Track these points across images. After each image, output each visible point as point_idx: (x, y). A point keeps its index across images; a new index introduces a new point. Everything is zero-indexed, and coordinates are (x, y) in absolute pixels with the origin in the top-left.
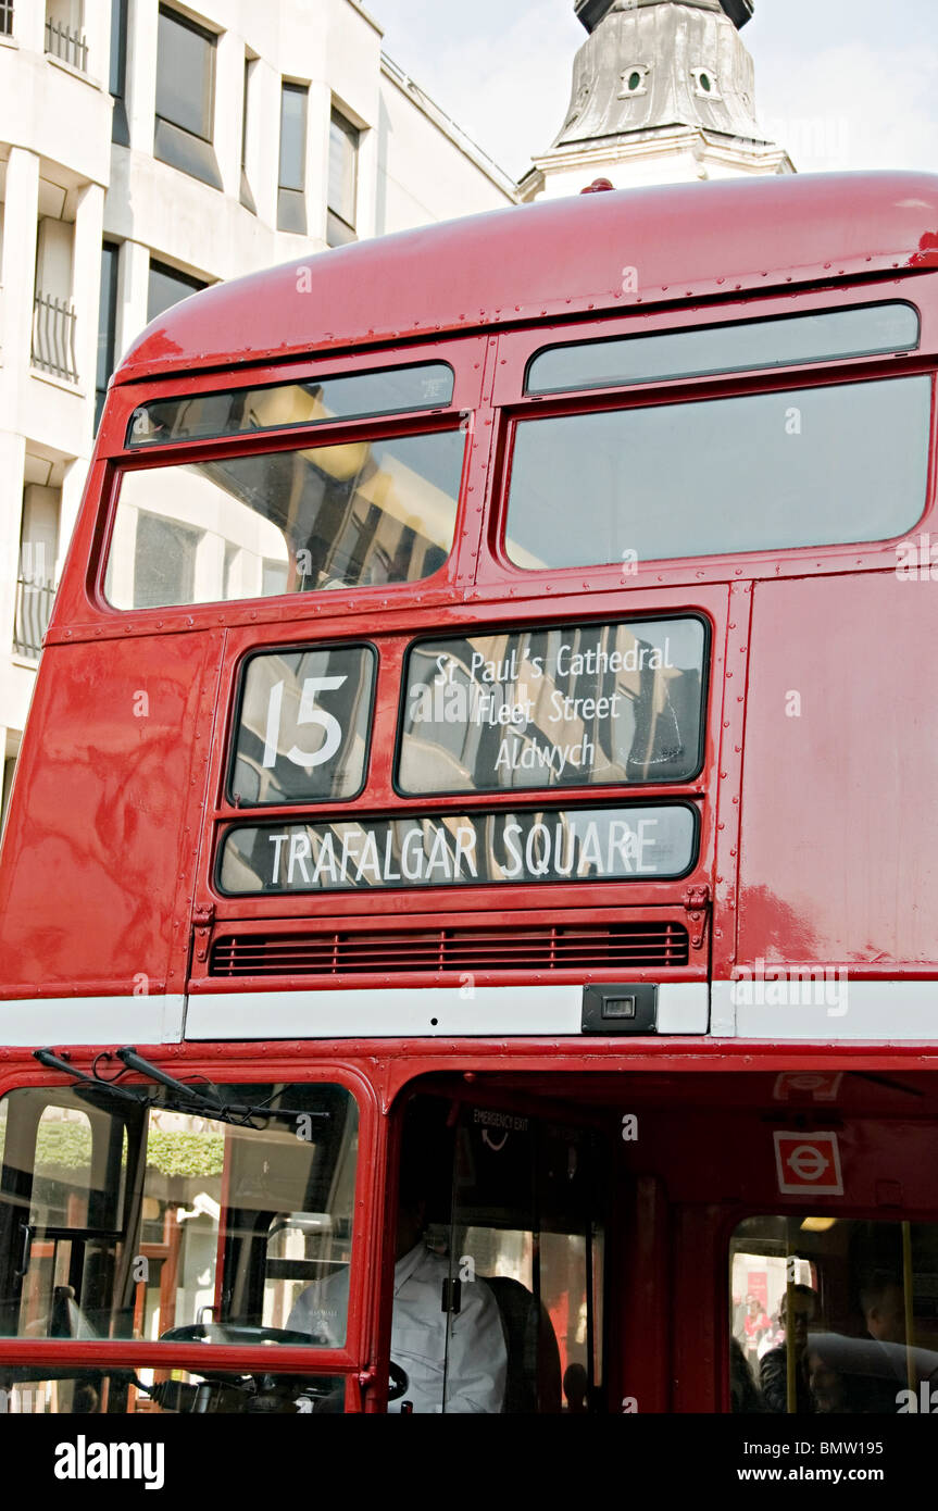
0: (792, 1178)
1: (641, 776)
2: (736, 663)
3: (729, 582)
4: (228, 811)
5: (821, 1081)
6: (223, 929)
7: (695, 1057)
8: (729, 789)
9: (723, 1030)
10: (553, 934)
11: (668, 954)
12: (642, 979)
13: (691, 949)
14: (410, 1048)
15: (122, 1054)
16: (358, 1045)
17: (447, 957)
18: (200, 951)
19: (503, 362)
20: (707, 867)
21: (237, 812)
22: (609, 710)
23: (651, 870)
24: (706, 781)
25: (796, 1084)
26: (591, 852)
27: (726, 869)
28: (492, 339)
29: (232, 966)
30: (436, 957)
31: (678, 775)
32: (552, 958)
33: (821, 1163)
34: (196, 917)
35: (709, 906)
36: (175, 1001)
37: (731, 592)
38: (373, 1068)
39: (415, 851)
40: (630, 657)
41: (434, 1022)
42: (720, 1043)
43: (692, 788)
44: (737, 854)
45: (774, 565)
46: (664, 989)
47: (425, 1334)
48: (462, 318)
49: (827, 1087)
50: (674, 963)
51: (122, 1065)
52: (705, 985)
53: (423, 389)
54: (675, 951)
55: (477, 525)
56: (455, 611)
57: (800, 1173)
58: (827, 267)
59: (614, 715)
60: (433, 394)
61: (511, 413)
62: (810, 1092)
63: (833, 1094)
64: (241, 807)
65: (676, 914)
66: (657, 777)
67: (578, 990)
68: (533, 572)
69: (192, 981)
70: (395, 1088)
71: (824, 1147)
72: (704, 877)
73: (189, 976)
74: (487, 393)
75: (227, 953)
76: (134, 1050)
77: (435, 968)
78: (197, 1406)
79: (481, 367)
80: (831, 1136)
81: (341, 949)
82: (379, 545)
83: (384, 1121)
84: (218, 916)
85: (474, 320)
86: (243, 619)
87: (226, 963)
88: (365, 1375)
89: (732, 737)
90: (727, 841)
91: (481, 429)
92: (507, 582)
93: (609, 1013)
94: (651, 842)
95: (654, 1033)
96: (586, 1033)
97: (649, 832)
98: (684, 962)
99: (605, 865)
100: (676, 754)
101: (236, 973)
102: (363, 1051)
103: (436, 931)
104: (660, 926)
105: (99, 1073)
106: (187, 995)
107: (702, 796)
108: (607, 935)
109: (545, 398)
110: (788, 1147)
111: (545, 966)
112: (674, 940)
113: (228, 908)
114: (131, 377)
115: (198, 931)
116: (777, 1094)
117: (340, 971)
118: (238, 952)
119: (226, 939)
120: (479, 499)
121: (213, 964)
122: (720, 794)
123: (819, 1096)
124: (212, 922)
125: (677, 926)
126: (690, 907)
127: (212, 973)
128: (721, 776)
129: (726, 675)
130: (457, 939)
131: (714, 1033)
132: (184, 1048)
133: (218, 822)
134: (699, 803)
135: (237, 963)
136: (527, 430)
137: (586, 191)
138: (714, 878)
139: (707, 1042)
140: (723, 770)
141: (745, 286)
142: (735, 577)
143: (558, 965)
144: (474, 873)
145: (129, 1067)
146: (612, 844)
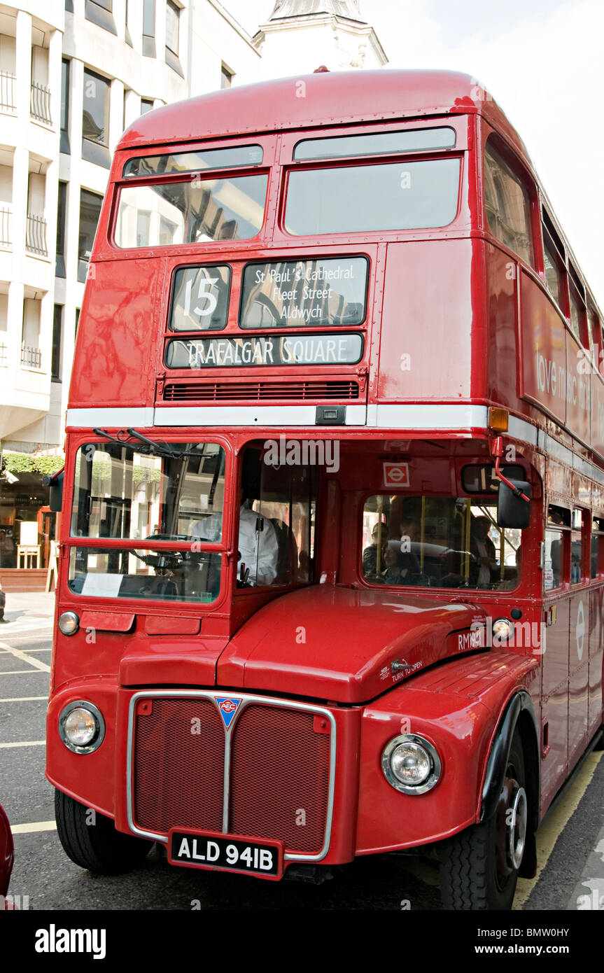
0: (389, 480)
1: (339, 322)
2: (380, 276)
3: (377, 243)
4: (170, 333)
5: (403, 443)
6: (168, 382)
7: (360, 434)
8: (376, 328)
9: (372, 424)
10: (304, 386)
11: (350, 394)
12: (340, 404)
13: (360, 392)
14: (246, 430)
15: (129, 431)
16: (225, 428)
17: (261, 394)
18: (160, 390)
19: (284, 146)
20: (366, 360)
21: (173, 334)
22: (327, 295)
23: (344, 360)
24: (367, 325)
25: (393, 445)
26: (320, 353)
27: (374, 360)
28: (280, 135)
29: (172, 397)
30: (256, 394)
31: (356, 322)
32: (304, 395)
33: (401, 475)
34: (158, 376)
35: (367, 375)
36: (150, 410)
37: (378, 247)
38: (230, 436)
39: (247, 351)
40: (336, 273)
41: (256, 420)
42: (370, 429)
43: (361, 327)
44: (379, 354)
45: (396, 236)
46: (348, 407)
47: (247, 538)
48: (267, 126)
49: (405, 446)
50: (353, 397)
51: (129, 435)
52: (365, 406)
53: (251, 157)
54: (353, 392)
55: (273, 216)
56: (261, 252)
57: (392, 478)
58: (419, 111)
59: (329, 297)
60: (255, 159)
61: (287, 168)
62: (399, 448)
63: (407, 448)
64: (175, 332)
65: (354, 378)
66: (347, 323)
67: (314, 408)
68: (297, 236)
69: (157, 403)
70: (240, 446)
71: (403, 469)
72: (365, 364)
73: (155, 401)
74: (277, 159)
75: (171, 391)
76: (133, 429)
77: (256, 398)
78: (160, 564)
79: (274, 148)
80: (406, 464)
81: (218, 390)
82: (205, 223)
83: (236, 458)
84: (166, 376)
85: (271, 128)
86: (172, 253)
87: (170, 395)
88: (229, 553)
89: (378, 307)
90: (375, 349)
91: (276, 175)
92: (285, 241)
93: (326, 417)
94: (344, 349)
95: (344, 425)
96: (317, 425)
97: (343, 345)
98: (357, 397)
99: (325, 358)
100: (355, 313)
101: (174, 399)
102: (227, 431)
103: (257, 384)
104: (347, 383)
105: (120, 438)
106: (155, 407)
107: (365, 331)
108: (326, 386)
109: (302, 162)
110: (389, 469)
111: (301, 398)
112: (353, 388)
113: (170, 373)
114: (124, 147)
115: (159, 382)
116: (385, 449)
117: (217, 399)
118: (175, 391)
119: (170, 386)
120: (274, 205)
121: (165, 396)
122: (372, 330)
123: (403, 449)
124: (164, 379)
125: (354, 383)
126: (360, 375)
127: (165, 399)
128: (373, 323)
129: (376, 282)
130: (265, 387)
131: (368, 425)
132: (154, 429)
133: (166, 338)
134: (364, 334)
135: (175, 395)
136: (294, 175)
137: (316, 71)
138: (369, 364)
139: (365, 428)
140: (374, 321)
141: (386, 118)
142: (380, 241)
143: (306, 398)
144: (272, 361)
145: (132, 436)
146: (328, 350)
